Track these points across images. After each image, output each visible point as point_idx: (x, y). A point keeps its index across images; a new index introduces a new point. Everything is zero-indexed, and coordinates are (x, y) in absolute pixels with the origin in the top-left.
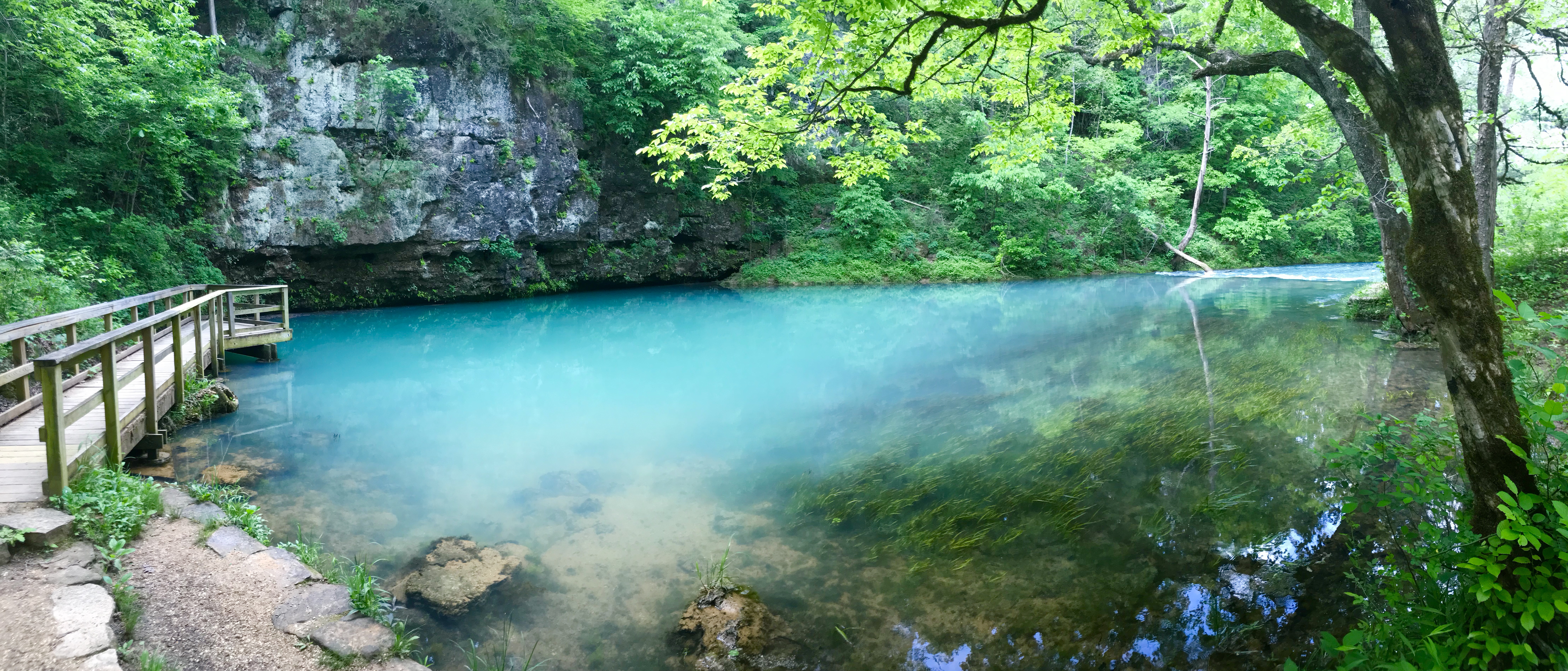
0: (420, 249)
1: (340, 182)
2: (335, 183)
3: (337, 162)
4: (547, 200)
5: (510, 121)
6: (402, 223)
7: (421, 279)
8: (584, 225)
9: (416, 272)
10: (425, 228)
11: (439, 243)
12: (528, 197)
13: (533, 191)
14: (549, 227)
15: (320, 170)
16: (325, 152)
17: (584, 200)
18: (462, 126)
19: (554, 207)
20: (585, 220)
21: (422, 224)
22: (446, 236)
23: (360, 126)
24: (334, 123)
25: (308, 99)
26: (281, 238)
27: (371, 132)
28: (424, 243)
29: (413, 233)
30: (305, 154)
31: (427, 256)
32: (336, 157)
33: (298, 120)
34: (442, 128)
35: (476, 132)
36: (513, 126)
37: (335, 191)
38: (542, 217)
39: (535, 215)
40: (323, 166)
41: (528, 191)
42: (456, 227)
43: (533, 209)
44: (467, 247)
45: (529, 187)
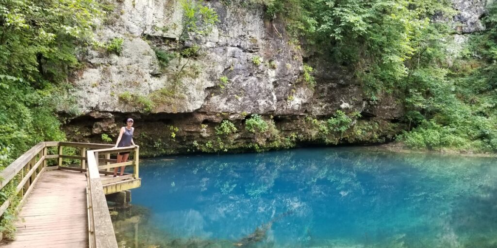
0: (202, 118)
1: (151, 71)
2: (147, 71)
3: (150, 57)
4: (282, 88)
5: (262, 39)
6: (192, 100)
7: (201, 137)
8: (304, 104)
9: (198, 132)
10: (206, 104)
11: (215, 113)
12: (271, 86)
13: (274, 83)
14: (282, 106)
15: (137, 62)
16: (142, 50)
17: (305, 89)
18: (233, 41)
19: (286, 93)
20: (304, 101)
21: (205, 100)
22: (219, 110)
23: (165, 35)
24: (149, 31)
25: (131, 13)
26: (107, 106)
27: (173, 40)
28: (204, 113)
29: (199, 107)
30: (127, 50)
31: (205, 122)
32: (149, 54)
33: (123, 26)
34: (220, 41)
35: (242, 45)
36: (264, 42)
37: (148, 76)
38: (278, 100)
39: (275, 98)
40: (140, 59)
41: (271, 83)
42: (226, 104)
43: (273, 94)
44: (232, 117)
45: (273, 80)
